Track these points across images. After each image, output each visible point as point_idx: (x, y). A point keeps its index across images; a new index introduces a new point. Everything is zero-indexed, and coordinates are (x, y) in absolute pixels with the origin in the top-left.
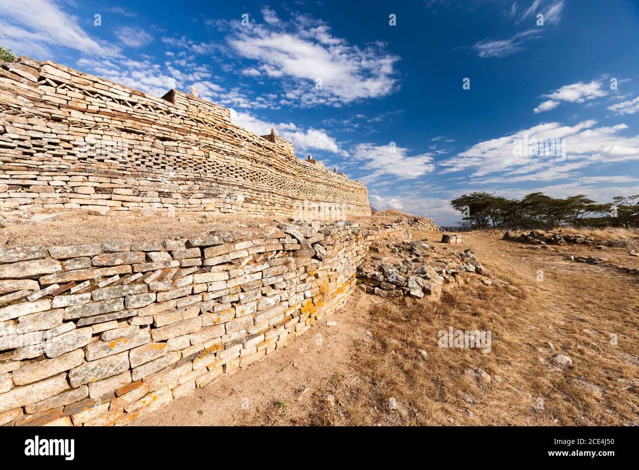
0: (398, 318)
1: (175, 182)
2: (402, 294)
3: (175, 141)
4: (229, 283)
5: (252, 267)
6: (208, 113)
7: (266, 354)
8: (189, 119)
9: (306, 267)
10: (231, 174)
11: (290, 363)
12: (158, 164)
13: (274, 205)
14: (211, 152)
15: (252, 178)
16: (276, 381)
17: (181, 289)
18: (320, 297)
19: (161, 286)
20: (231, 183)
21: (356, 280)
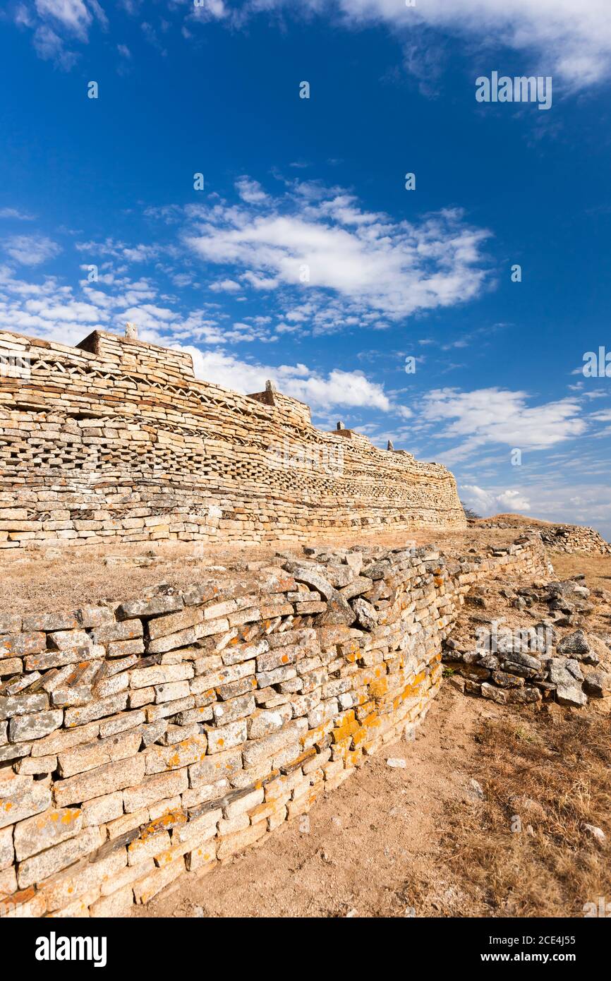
0: (536, 752)
1: (98, 491)
2: (541, 696)
3: (99, 417)
4: (194, 684)
5: (235, 653)
6: (155, 364)
7: (268, 830)
8: (122, 378)
9: (339, 646)
10: (197, 469)
11: (317, 851)
12: (70, 461)
13: (277, 520)
14: (160, 432)
15: (234, 473)
16: (289, 891)
17: (108, 701)
18: (371, 706)
19: (72, 696)
20: (197, 485)
21: (441, 667)
